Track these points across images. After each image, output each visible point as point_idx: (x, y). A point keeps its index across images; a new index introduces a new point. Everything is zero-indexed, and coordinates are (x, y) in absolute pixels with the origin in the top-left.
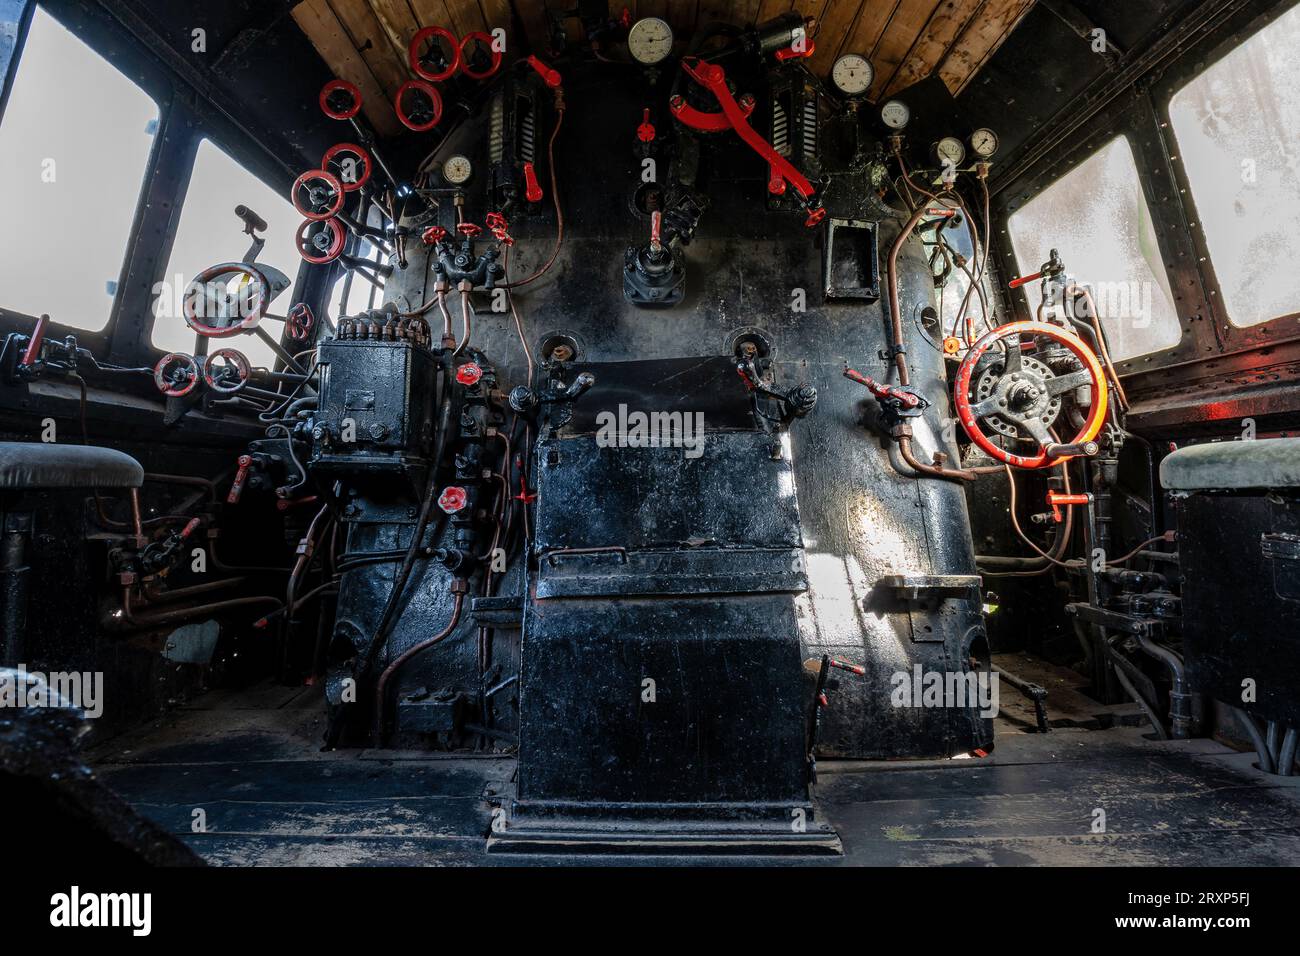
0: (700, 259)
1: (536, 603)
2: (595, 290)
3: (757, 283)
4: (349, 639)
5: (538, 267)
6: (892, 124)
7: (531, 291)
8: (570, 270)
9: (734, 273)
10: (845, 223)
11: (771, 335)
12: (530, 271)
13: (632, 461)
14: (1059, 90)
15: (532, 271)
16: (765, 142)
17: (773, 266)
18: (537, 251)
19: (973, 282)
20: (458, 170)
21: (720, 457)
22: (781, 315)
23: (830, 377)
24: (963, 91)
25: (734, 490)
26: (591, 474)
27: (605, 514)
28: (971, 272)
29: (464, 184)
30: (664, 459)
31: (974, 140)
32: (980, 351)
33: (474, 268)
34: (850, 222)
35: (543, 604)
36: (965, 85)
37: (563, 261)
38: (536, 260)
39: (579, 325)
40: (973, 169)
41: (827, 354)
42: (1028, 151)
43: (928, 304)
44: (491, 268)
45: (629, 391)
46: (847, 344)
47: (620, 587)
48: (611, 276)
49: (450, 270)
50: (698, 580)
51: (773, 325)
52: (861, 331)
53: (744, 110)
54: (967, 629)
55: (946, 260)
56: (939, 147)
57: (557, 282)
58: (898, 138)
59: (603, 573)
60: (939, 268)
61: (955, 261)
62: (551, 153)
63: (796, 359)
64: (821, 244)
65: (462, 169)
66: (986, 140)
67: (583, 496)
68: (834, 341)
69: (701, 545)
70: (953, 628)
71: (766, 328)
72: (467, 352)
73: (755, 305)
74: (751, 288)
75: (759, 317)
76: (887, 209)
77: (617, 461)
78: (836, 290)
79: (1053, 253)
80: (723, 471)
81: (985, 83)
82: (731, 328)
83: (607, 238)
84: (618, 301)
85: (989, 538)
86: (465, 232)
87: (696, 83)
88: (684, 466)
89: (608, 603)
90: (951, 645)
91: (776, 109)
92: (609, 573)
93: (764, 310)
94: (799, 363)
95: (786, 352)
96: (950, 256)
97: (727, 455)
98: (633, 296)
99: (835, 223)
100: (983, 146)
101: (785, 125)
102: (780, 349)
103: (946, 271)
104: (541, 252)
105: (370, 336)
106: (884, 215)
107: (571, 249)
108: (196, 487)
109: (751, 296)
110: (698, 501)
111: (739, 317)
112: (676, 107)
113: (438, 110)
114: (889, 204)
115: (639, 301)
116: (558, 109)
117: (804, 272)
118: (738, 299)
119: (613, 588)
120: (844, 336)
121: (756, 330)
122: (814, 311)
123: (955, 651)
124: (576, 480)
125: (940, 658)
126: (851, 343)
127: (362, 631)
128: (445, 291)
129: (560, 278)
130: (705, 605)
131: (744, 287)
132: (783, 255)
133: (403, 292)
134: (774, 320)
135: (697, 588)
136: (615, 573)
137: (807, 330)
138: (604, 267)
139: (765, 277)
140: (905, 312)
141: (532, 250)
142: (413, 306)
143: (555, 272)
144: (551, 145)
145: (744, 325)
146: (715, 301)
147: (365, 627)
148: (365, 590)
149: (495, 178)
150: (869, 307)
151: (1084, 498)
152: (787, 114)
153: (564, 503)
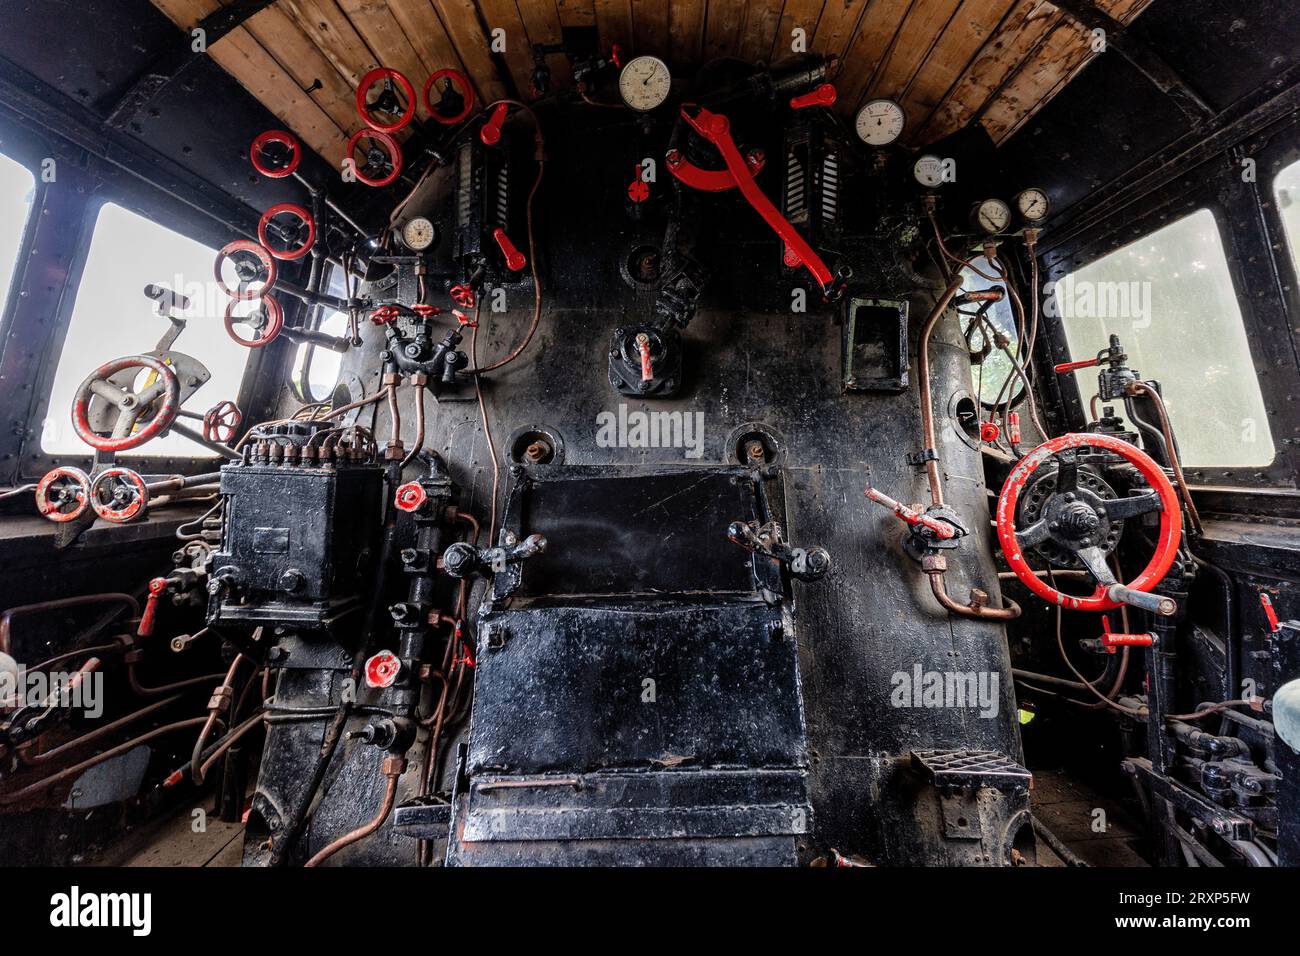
0: (700, 336)
1: (462, 848)
2: (578, 374)
3: (766, 367)
4: (264, 820)
5: (515, 344)
6: (924, 181)
7: (504, 374)
8: (551, 348)
9: (740, 354)
10: (870, 303)
11: (781, 433)
12: (504, 349)
13: (594, 645)
14: (1126, 147)
15: (507, 348)
16: (776, 210)
17: (786, 345)
18: (514, 325)
19: (1015, 367)
20: (420, 234)
21: (706, 639)
22: (793, 408)
23: (849, 487)
24: (1009, 140)
25: (723, 684)
26: (542, 663)
27: (556, 719)
28: (1014, 356)
29: (425, 251)
30: (634, 642)
31: (1021, 201)
32: (1029, 468)
33: (430, 358)
34: (875, 301)
35: (472, 849)
36: (1010, 134)
37: (543, 338)
38: (512, 336)
39: (556, 419)
40: (1019, 234)
41: (845, 458)
42: (1082, 212)
43: (964, 394)
44: (450, 356)
45: (603, 524)
46: (869, 445)
47: (571, 828)
48: (598, 357)
49: (402, 359)
50: (673, 817)
51: (783, 421)
52: (886, 430)
53: (751, 167)
54: (1009, 818)
55: (986, 337)
56: (981, 210)
57: (534, 363)
58: (932, 198)
59: (550, 804)
60: (977, 343)
61: (996, 342)
62: (529, 213)
63: (809, 464)
64: (841, 321)
65: (424, 233)
66: (1036, 201)
67: (532, 692)
68: (853, 441)
69: (679, 765)
70: (993, 819)
71: (775, 425)
72: (421, 457)
73: (763, 395)
74: (759, 373)
75: (768, 410)
76: (918, 279)
77: (575, 645)
78: (858, 380)
79: (1113, 339)
80: (709, 659)
81: (1036, 134)
82: (734, 424)
83: (595, 309)
84: (604, 388)
85: (1025, 640)
86: (421, 313)
87: (697, 135)
88: (659, 651)
89: (554, 847)
90: (991, 844)
91: (791, 163)
92: (559, 805)
93: (775, 402)
94: (813, 469)
95: (798, 455)
96: (990, 334)
97: (714, 635)
98: (620, 387)
99: (858, 302)
100: (1032, 208)
101: (801, 181)
102: (791, 452)
103: (986, 350)
104: (519, 325)
105: (286, 459)
106: (915, 286)
107: (553, 323)
108: (114, 603)
109: (759, 384)
110: (676, 699)
111: (744, 410)
112: (673, 163)
113: (395, 164)
114: (921, 274)
115: (627, 392)
116: (538, 161)
117: (820, 353)
118: (743, 387)
119: (561, 829)
120: (867, 435)
121: (764, 427)
122: (832, 403)
123: (995, 851)
124: (523, 669)
125: (977, 860)
126: (873, 444)
127: (280, 811)
128: (396, 383)
129: (539, 358)
130: (681, 852)
131: (751, 372)
132: (798, 333)
133: (359, 373)
134: (786, 415)
135: (669, 828)
136: (566, 805)
137: (823, 428)
138: (589, 344)
139: (776, 359)
140: (938, 405)
141: (510, 324)
142: (368, 390)
143: (533, 351)
144: (529, 204)
145: (749, 420)
146: (717, 393)
147: (283, 805)
148: (287, 755)
149: (462, 244)
150: (896, 398)
151: (1147, 638)
152: (804, 168)
153: (506, 702)
